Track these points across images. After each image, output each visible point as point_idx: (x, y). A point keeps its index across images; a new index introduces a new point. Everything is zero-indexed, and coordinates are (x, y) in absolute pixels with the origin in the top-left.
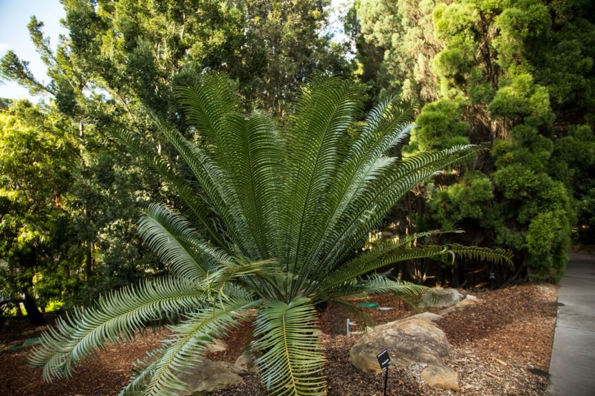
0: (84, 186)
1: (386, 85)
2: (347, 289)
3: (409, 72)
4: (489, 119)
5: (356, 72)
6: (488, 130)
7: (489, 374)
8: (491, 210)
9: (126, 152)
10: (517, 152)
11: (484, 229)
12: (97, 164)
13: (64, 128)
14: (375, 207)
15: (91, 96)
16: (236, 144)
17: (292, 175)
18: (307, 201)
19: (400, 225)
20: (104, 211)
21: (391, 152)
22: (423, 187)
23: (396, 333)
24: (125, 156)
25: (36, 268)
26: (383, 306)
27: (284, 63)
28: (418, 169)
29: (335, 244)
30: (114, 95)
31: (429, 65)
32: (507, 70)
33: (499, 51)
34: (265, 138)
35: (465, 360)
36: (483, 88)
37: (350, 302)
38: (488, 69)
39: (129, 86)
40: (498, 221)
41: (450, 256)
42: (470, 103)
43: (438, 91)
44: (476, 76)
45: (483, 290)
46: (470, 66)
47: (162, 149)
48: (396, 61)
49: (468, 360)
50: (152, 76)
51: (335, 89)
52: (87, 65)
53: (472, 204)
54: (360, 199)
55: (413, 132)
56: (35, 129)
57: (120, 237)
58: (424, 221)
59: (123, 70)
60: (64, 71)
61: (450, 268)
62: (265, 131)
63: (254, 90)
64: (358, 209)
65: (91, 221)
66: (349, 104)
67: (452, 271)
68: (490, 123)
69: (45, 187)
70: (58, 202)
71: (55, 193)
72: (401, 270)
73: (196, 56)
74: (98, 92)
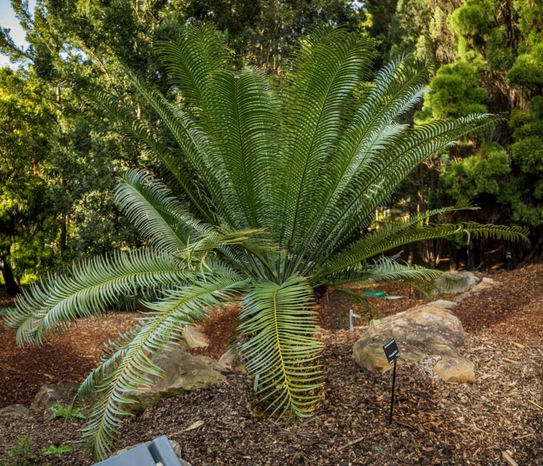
0: (61, 154)
1: (398, 41)
2: (350, 275)
3: (425, 27)
4: (508, 87)
5: (364, 24)
6: (507, 99)
7: (507, 359)
8: (508, 184)
9: (104, 117)
10: (535, 124)
11: (500, 205)
12: (74, 130)
13: (42, 93)
14: (383, 180)
15: (68, 58)
16: (223, 107)
17: (288, 143)
18: (305, 173)
19: (412, 201)
20: (81, 180)
21: (403, 118)
22: (437, 159)
23: (406, 323)
24: (102, 121)
25: (14, 238)
26: (391, 295)
27: (280, 10)
28: (431, 139)
29: (337, 223)
30: (90, 55)
31: (447, 21)
32: (527, 36)
33: (520, 14)
34: (258, 99)
35: (481, 348)
36: (503, 53)
37: (354, 290)
38: (508, 33)
39: (106, 44)
40: (514, 197)
41: (465, 236)
42: (489, 68)
43: (456, 52)
44: (496, 38)
45: (499, 271)
46: (490, 27)
47: (142, 112)
48: (410, 13)
49: (485, 348)
50: (131, 31)
51: (339, 43)
52: (63, 25)
53: (488, 178)
54: (366, 171)
55: (427, 97)
56: (15, 97)
57: (95, 210)
58: (437, 197)
59: (100, 27)
60: (41, 34)
61: (465, 248)
62: (257, 91)
63: (245, 43)
64: (364, 183)
65: (67, 191)
66: (355, 61)
67: (468, 252)
68: (508, 91)
69: (24, 155)
70: (36, 170)
71: (33, 161)
72: (411, 252)
73: (178, 5)
74: (75, 53)
